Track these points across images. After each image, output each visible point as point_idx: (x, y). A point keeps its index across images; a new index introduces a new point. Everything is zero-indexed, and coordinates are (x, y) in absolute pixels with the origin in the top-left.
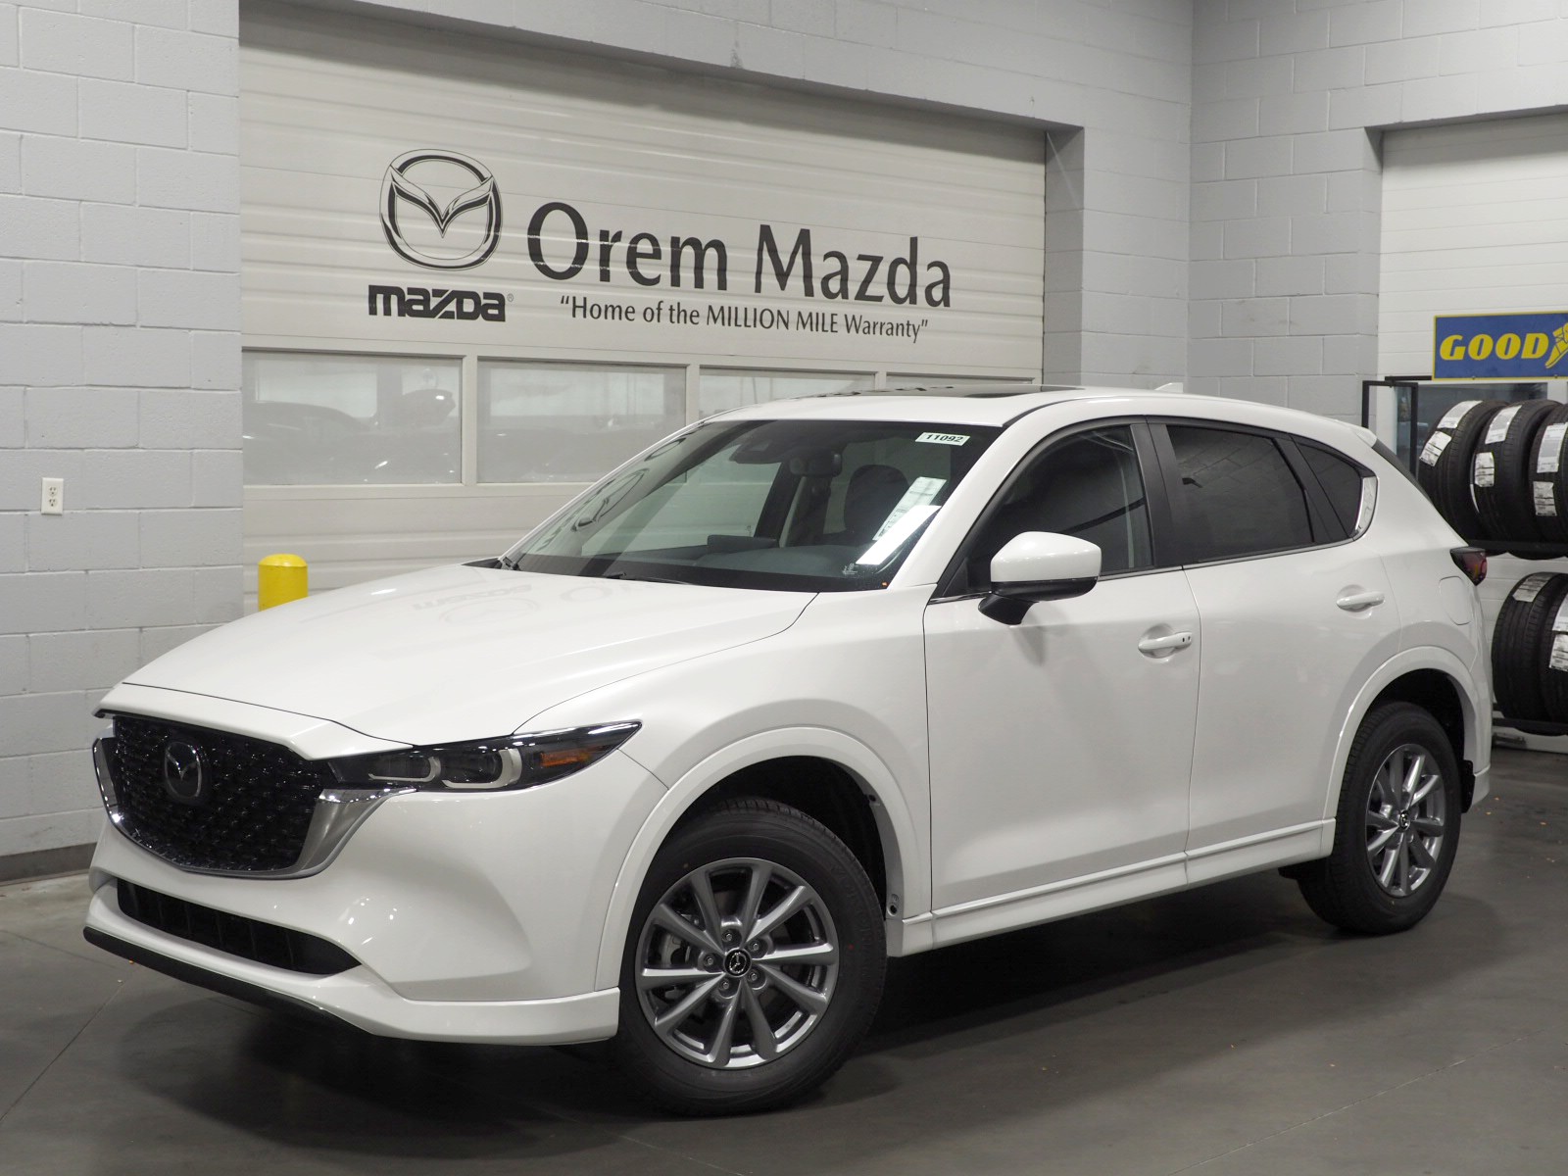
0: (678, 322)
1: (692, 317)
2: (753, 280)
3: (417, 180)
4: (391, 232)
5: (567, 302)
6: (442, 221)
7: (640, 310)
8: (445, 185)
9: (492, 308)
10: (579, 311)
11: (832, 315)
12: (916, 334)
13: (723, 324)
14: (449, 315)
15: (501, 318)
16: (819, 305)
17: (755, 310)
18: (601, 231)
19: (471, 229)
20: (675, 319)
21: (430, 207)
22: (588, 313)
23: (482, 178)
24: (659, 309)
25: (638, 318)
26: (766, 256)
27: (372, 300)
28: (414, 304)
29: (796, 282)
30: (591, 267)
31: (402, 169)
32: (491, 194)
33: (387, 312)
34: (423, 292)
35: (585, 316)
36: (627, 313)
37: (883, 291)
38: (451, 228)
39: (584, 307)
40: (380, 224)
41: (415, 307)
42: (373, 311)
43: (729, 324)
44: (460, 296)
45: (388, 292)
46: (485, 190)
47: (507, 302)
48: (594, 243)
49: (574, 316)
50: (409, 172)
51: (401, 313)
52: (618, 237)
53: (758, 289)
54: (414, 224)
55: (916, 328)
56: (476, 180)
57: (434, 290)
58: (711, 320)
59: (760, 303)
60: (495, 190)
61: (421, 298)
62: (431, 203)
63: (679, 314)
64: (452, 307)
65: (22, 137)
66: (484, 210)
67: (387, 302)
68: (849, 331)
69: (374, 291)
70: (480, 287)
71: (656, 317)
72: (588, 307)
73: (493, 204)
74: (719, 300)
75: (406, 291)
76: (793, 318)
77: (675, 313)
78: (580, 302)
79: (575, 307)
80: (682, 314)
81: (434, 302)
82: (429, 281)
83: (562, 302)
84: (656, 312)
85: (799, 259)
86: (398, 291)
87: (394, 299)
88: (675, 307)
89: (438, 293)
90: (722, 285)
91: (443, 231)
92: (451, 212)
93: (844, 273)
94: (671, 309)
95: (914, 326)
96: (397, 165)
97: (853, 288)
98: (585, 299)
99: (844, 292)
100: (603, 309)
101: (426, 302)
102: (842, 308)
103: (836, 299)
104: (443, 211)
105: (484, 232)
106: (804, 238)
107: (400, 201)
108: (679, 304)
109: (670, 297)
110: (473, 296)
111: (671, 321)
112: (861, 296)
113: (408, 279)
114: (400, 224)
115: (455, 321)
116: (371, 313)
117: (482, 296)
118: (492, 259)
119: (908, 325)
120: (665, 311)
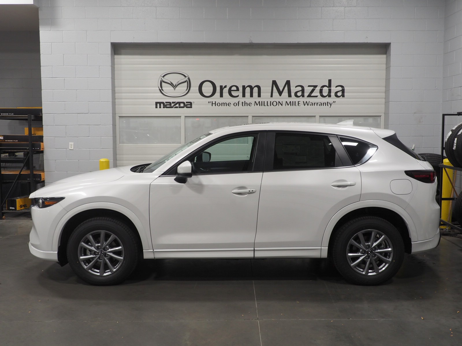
0: (245, 106)
1: (250, 104)
2: (270, 94)
3: (167, 79)
4: (161, 91)
5: (210, 103)
6: (175, 87)
7: (232, 103)
8: (175, 79)
9: (189, 105)
10: (214, 105)
11: (298, 102)
12: (331, 105)
13: (260, 106)
14: (177, 107)
15: (191, 107)
16: (293, 99)
17: (271, 102)
18: (220, 86)
19: (183, 88)
20: (244, 105)
21: (171, 84)
22: (216, 105)
23: (185, 76)
24: (238, 103)
25: (232, 105)
26: (275, 88)
27: (156, 105)
28: (167, 105)
29: (285, 93)
30: (218, 94)
31: (164, 76)
32: (188, 80)
33: (160, 107)
34: (170, 103)
35: (215, 106)
36: (229, 104)
37: (319, 94)
38: (177, 88)
39: (215, 104)
40: (158, 89)
41: (167, 106)
42: (156, 107)
43: (262, 106)
44: (179, 103)
45: (160, 103)
46: (186, 79)
47: (192, 103)
48: (218, 89)
49: (212, 106)
50: (165, 77)
51: (164, 107)
52: (225, 87)
53: (272, 96)
54: (167, 88)
55: (331, 104)
56: (183, 77)
57: (172, 102)
58: (256, 105)
59: (272, 100)
60: (189, 79)
61: (169, 104)
62: (171, 83)
63: (245, 104)
64: (177, 105)
65: (65, 79)
66: (186, 83)
67: (160, 105)
68: (305, 105)
69: (157, 103)
70: (185, 101)
71: (237, 105)
72: (216, 104)
73: (189, 83)
74: (258, 100)
75: (165, 103)
76: (284, 103)
77: (244, 104)
78: (214, 102)
79: (212, 104)
80: (246, 104)
81: (172, 105)
82: (171, 100)
83: (209, 103)
84: (237, 104)
85: (286, 88)
86: (163, 103)
87: (162, 105)
88: (244, 102)
89: (173, 103)
90: (259, 96)
91: (175, 89)
92: (177, 85)
93: (303, 91)
94: (242, 103)
95: (330, 103)
96: (162, 76)
97: (306, 94)
98: (215, 102)
99: (303, 96)
100: (221, 104)
101: (170, 105)
102: (301, 99)
103: (300, 97)
104: (175, 85)
105: (186, 88)
106: (288, 83)
107: (163, 84)
108: (245, 101)
109: (242, 100)
110: (183, 103)
111: (243, 106)
112: (309, 96)
113: (165, 100)
114: (163, 88)
115: (178, 109)
116: (156, 108)
117: (185, 103)
118: (188, 94)
119: (328, 103)
120: (240, 103)
